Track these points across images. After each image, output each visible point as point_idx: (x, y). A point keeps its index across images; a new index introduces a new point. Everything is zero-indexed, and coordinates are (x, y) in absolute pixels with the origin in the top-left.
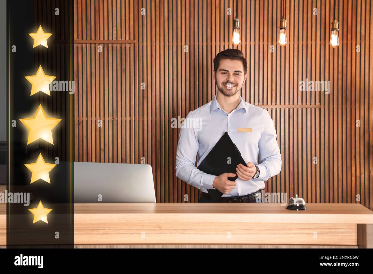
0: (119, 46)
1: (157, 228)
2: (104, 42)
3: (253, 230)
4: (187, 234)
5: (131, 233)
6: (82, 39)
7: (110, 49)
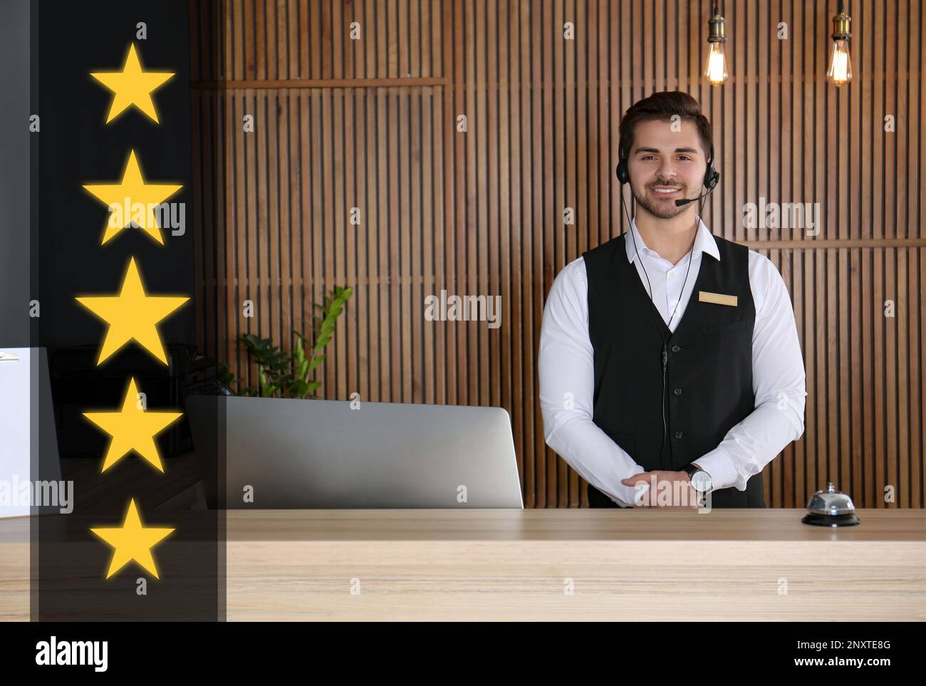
0: (403, 93)
1: (548, 577)
2: (367, 84)
3: (812, 582)
4: (630, 592)
5: (479, 591)
6: (311, 78)
7: (381, 101)
